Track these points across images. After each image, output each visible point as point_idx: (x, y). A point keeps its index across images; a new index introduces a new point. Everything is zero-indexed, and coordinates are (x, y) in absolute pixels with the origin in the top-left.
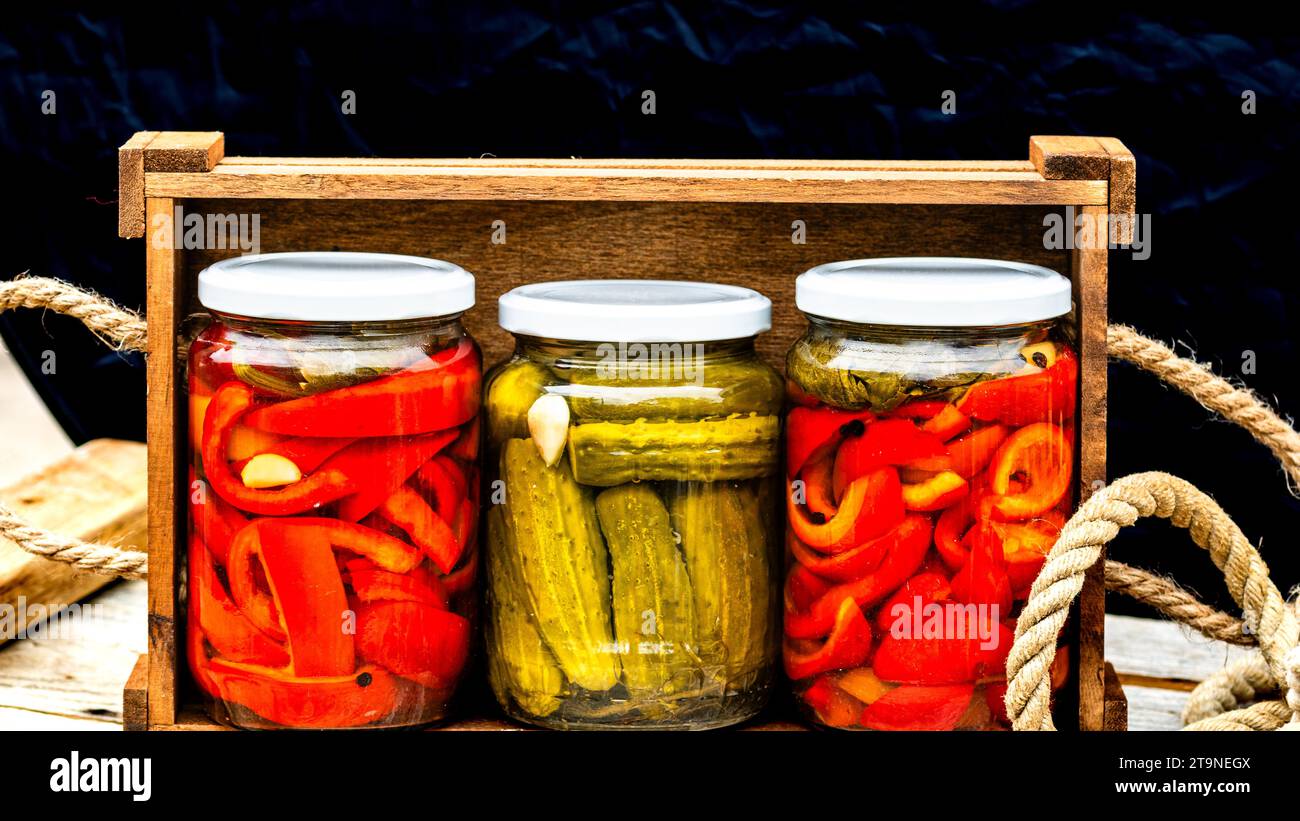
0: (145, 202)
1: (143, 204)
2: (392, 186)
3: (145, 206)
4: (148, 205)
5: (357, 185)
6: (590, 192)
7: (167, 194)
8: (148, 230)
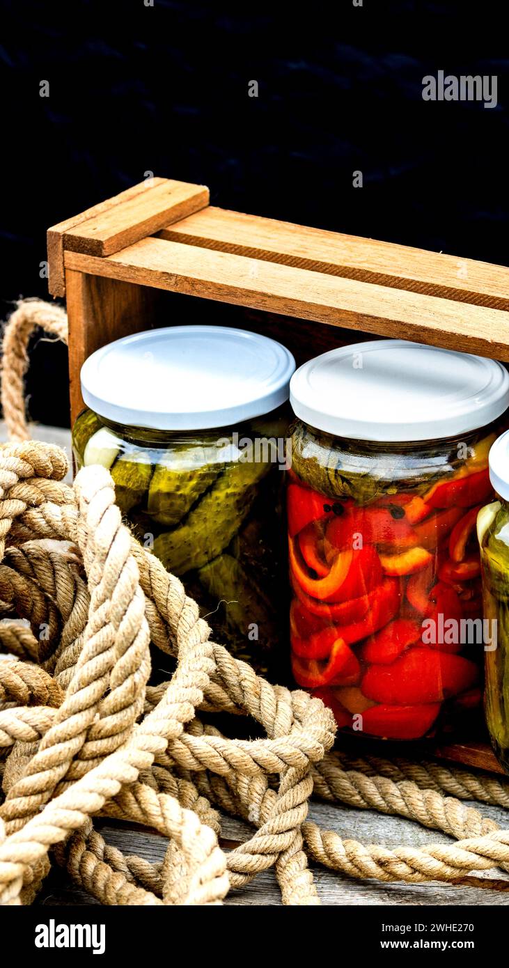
0: (65, 272)
1: (63, 273)
2: (221, 292)
3: (65, 275)
4: (66, 274)
5: (198, 287)
6: (353, 323)
7: (79, 269)
8: (67, 291)
